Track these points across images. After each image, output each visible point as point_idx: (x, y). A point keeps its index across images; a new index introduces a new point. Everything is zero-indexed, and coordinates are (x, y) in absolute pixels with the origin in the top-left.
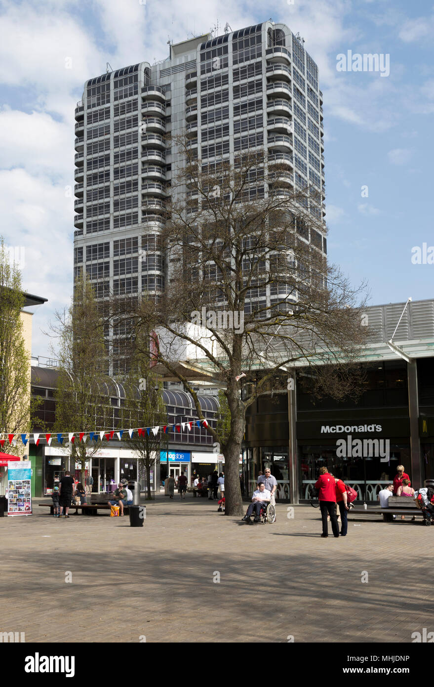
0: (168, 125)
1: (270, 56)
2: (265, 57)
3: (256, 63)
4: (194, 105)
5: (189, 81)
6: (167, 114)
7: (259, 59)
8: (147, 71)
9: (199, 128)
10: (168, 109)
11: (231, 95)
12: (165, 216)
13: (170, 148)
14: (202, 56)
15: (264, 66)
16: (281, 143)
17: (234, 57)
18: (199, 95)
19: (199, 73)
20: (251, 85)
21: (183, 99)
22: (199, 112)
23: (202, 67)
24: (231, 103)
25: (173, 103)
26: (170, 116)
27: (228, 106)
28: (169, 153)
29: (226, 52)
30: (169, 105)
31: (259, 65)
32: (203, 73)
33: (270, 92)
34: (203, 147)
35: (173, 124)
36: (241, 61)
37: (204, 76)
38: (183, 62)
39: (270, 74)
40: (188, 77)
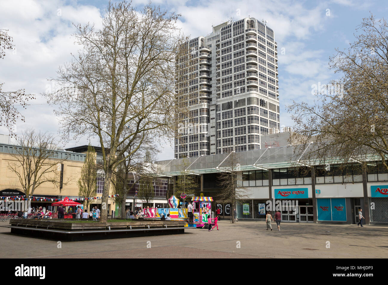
0: (210, 62)
1: (247, 32)
2: (245, 33)
3: (242, 36)
4: (219, 54)
5: (217, 44)
6: (210, 57)
7: (243, 34)
8: (202, 40)
9: (221, 63)
10: (210, 55)
11: (233, 49)
12: (209, 100)
13: (211, 71)
14: (222, 33)
15: (245, 36)
16: (252, 69)
17: (234, 33)
18: (220, 49)
19: (221, 40)
20: (240, 45)
21: (215, 51)
22: (220, 57)
23: (222, 38)
24: (233, 52)
25: (212, 53)
26: (211, 58)
27: (231, 54)
28: (211, 73)
29: (231, 31)
30: (211, 53)
31: (243, 36)
32: (222, 40)
33: (247, 47)
34: (222, 71)
35: (212, 61)
36: (236, 35)
37: (222, 42)
38: (216, 35)
39: (247, 40)
40: (216, 42)
